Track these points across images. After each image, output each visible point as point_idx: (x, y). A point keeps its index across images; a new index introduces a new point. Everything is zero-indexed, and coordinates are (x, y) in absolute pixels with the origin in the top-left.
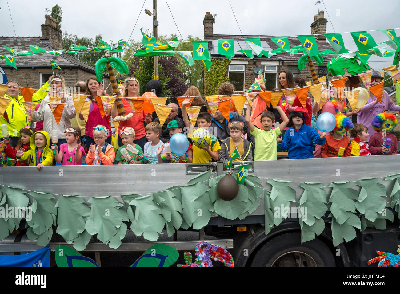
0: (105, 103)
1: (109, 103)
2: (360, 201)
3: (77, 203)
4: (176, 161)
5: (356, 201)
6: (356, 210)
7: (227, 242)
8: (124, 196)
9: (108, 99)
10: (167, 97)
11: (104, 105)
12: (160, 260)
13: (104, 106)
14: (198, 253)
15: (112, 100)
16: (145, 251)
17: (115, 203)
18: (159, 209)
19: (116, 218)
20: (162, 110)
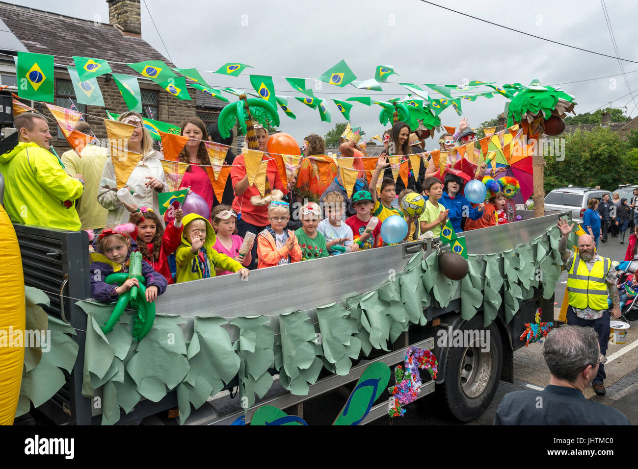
0: (288, 165)
1: (293, 166)
2: (521, 269)
3: (297, 323)
4: (370, 246)
5: (517, 269)
6: (519, 280)
7: (429, 342)
8: (351, 299)
9: (291, 159)
10: (354, 158)
11: (287, 169)
12: (373, 387)
13: (287, 171)
14: (408, 364)
15: (296, 160)
16: (358, 379)
17: (342, 310)
18: (386, 308)
19: (344, 333)
20: (348, 175)
